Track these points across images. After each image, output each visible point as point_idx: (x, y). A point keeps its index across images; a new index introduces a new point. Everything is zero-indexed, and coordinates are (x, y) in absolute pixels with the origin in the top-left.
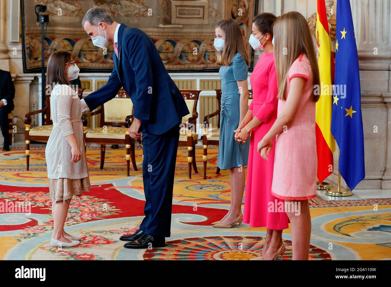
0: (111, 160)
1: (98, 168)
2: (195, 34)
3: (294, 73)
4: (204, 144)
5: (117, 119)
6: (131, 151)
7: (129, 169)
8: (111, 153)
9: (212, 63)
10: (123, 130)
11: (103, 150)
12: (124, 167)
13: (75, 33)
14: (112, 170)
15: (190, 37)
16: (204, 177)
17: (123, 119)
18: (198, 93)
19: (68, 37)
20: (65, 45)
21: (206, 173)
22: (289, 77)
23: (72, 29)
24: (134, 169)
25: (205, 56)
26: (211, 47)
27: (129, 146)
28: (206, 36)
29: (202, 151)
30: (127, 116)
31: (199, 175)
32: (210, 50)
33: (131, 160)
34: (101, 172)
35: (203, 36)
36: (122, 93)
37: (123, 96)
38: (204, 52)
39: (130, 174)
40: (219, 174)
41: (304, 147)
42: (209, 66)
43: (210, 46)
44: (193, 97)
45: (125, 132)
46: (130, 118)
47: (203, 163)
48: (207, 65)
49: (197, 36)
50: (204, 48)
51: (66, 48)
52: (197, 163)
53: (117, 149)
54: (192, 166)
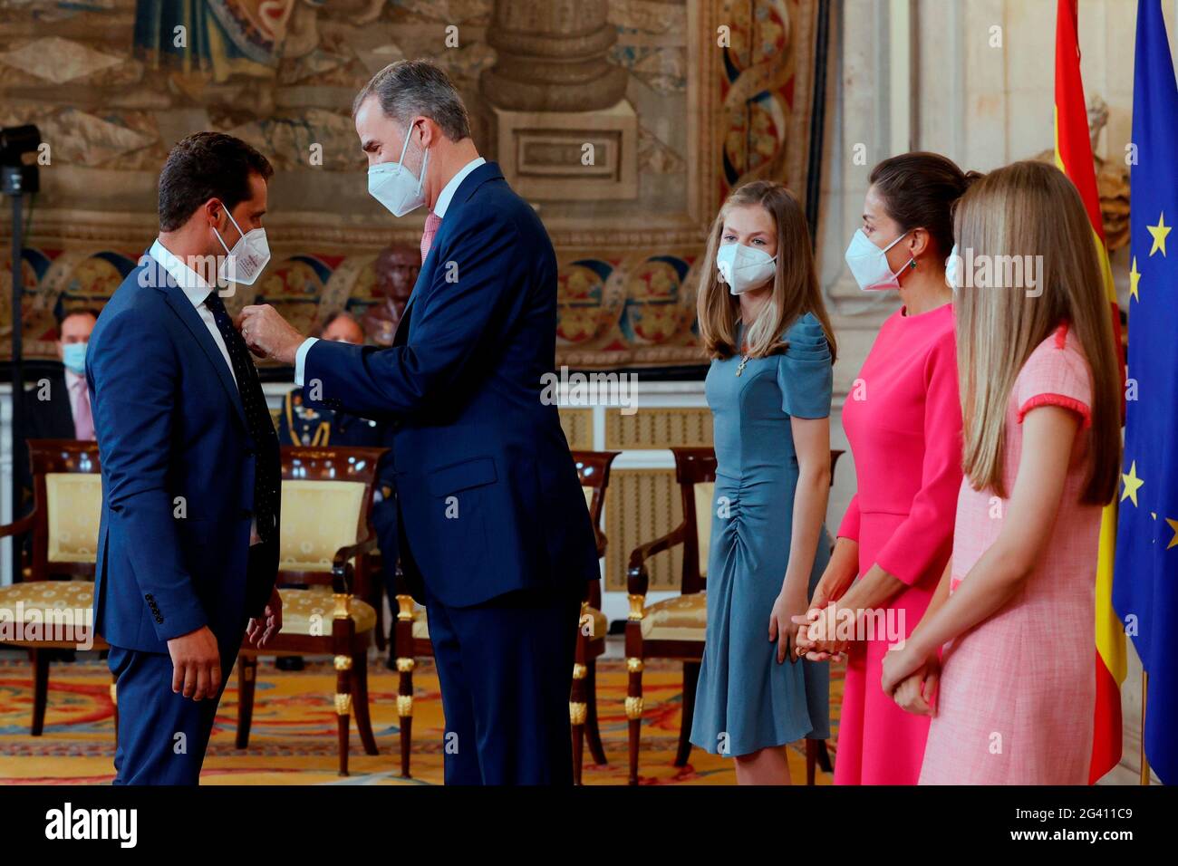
0: (274, 713)
1: (230, 745)
2: (587, 238)
3: (1040, 392)
4: (629, 654)
5: (302, 558)
6: (353, 682)
7: (345, 749)
8: (274, 686)
9: (653, 346)
10: (325, 600)
11: (248, 677)
12: (326, 740)
13: (137, 232)
14: (279, 753)
15: (569, 248)
16: (632, 780)
17: (322, 560)
18: (604, 461)
19: (107, 247)
20: (99, 279)
21: (640, 763)
22: (1016, 404)
23: (125, 217)
24: (362, 748)
25: (623, 320)
26: (648, 286)
27: (345, 663)
28: (629, 243)
29: (624, 680)
30: (337, 548)
31: (613, 773)
32: (644, 296)
33: (352, 714)
34: (238, 757)
35: (619, 244)
36: (321, 461)
37: (324, 473)
38: (622, 303)
39: (350, 768)
40: (687, 769)
41: (1057, 675)
42: (639, 356)
43: (644, 283)
44: (590, 476)
45: (330, 608)
46: (350, 557)
47: (626, 723)
48: (633, 354)
49: (595, 244)
50: (620, 289)
51: (103, 290)
52: (601, 725)
53: (295, 673)
54: (585, 737)
